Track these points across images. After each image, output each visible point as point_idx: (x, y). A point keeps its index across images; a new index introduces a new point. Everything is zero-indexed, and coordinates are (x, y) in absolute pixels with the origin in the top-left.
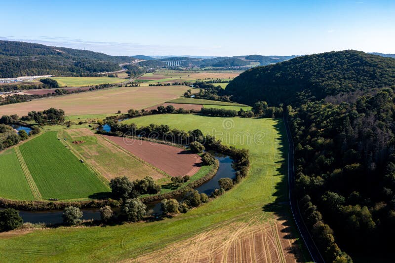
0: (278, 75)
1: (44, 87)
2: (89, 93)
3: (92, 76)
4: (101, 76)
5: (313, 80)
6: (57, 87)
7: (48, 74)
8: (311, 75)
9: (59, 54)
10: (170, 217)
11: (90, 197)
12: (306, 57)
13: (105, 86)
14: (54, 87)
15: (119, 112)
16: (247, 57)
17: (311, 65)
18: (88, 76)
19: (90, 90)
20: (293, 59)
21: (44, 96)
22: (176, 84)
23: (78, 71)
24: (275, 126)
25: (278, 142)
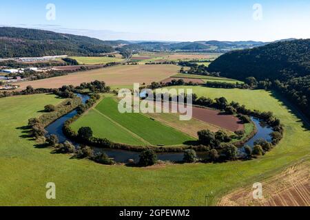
0: (258, 57)
1: (68, 65)
2: (104, 69)
3: (96, 56)
4: (103, 56)
5: (290, 60)
6: (77, 64)
7: (64, 54)
8: (288, 57)
9: (66, 39)
10: (255, 158)
11: (184, 143)
12: (279, 43)
13: (113, 64)
14: (75, 64)
15: (144, 84)
16: (207, 43)
17: (285, 50)
18: (94, 56)
19: (104, 67)
20: (268, 45)
21: (74, 71)
22: (165, 63)
23: (85, 53)
24: (271, 95)
25: (284, 107)
